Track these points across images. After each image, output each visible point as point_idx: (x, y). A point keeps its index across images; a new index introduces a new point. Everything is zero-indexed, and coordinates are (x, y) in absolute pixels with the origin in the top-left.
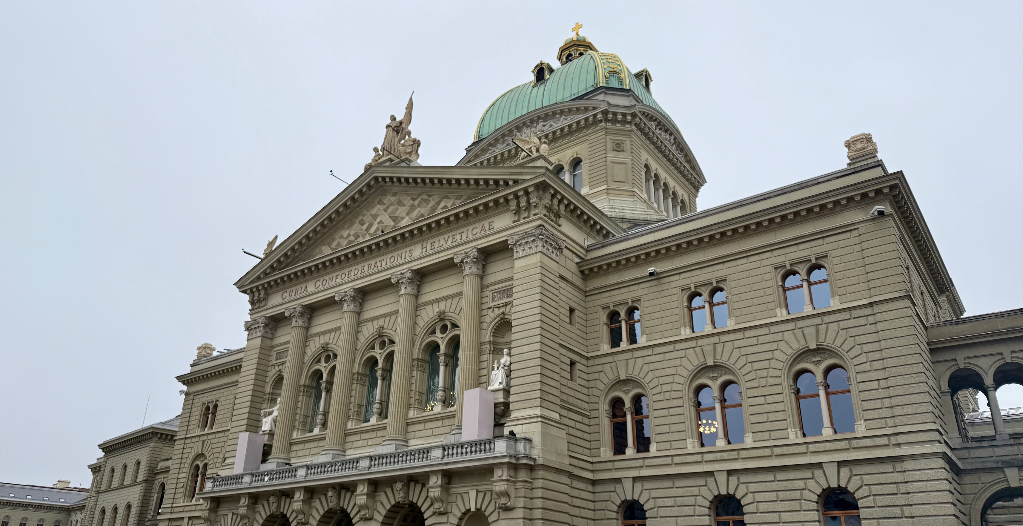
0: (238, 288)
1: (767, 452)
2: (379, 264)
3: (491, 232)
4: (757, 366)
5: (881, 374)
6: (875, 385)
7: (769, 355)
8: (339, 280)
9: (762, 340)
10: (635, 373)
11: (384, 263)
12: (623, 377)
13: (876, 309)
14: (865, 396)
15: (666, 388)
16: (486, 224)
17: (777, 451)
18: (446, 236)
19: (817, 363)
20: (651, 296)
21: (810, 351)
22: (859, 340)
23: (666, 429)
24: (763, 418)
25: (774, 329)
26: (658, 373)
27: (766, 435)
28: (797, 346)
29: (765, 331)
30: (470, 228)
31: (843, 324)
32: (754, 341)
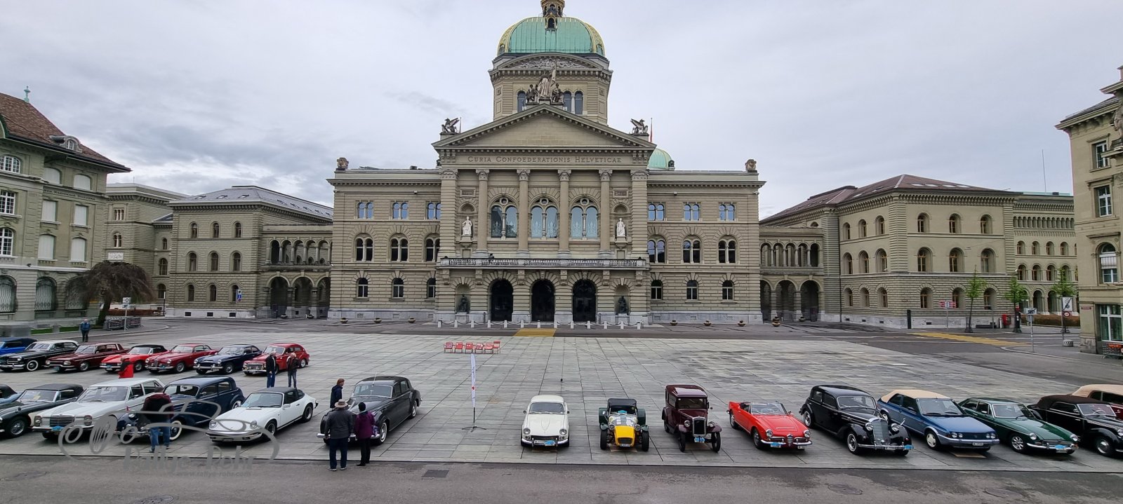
0: (433, 146)
1: (709, 267)
2: (546, 160)
3: (619, 163)
4: (709, 237)
5: (747, 247)
6: (745, 250)
7: (713, 234)
8: (516, 162)
9: (712, 228)
10: (662, 233)
11: (550, 160)
12: (657, 233)
13: (749, 225)
14: (741, 253)
15: (674, 240)
16: (616, 158)
17: (712, 267)
18: (592, 157)
19: (727, 239)
20: (670, 202)
21: (726, 235)
22: (743, 235)
23: (673, 256)
24: (708, 256)
25: (716, 225)
26: (672, 234)
27: (709, 262)
28: (723, 233)
29: (713, 225)
30: (607, 158)
31: (739, 228)
32: (708, 228)
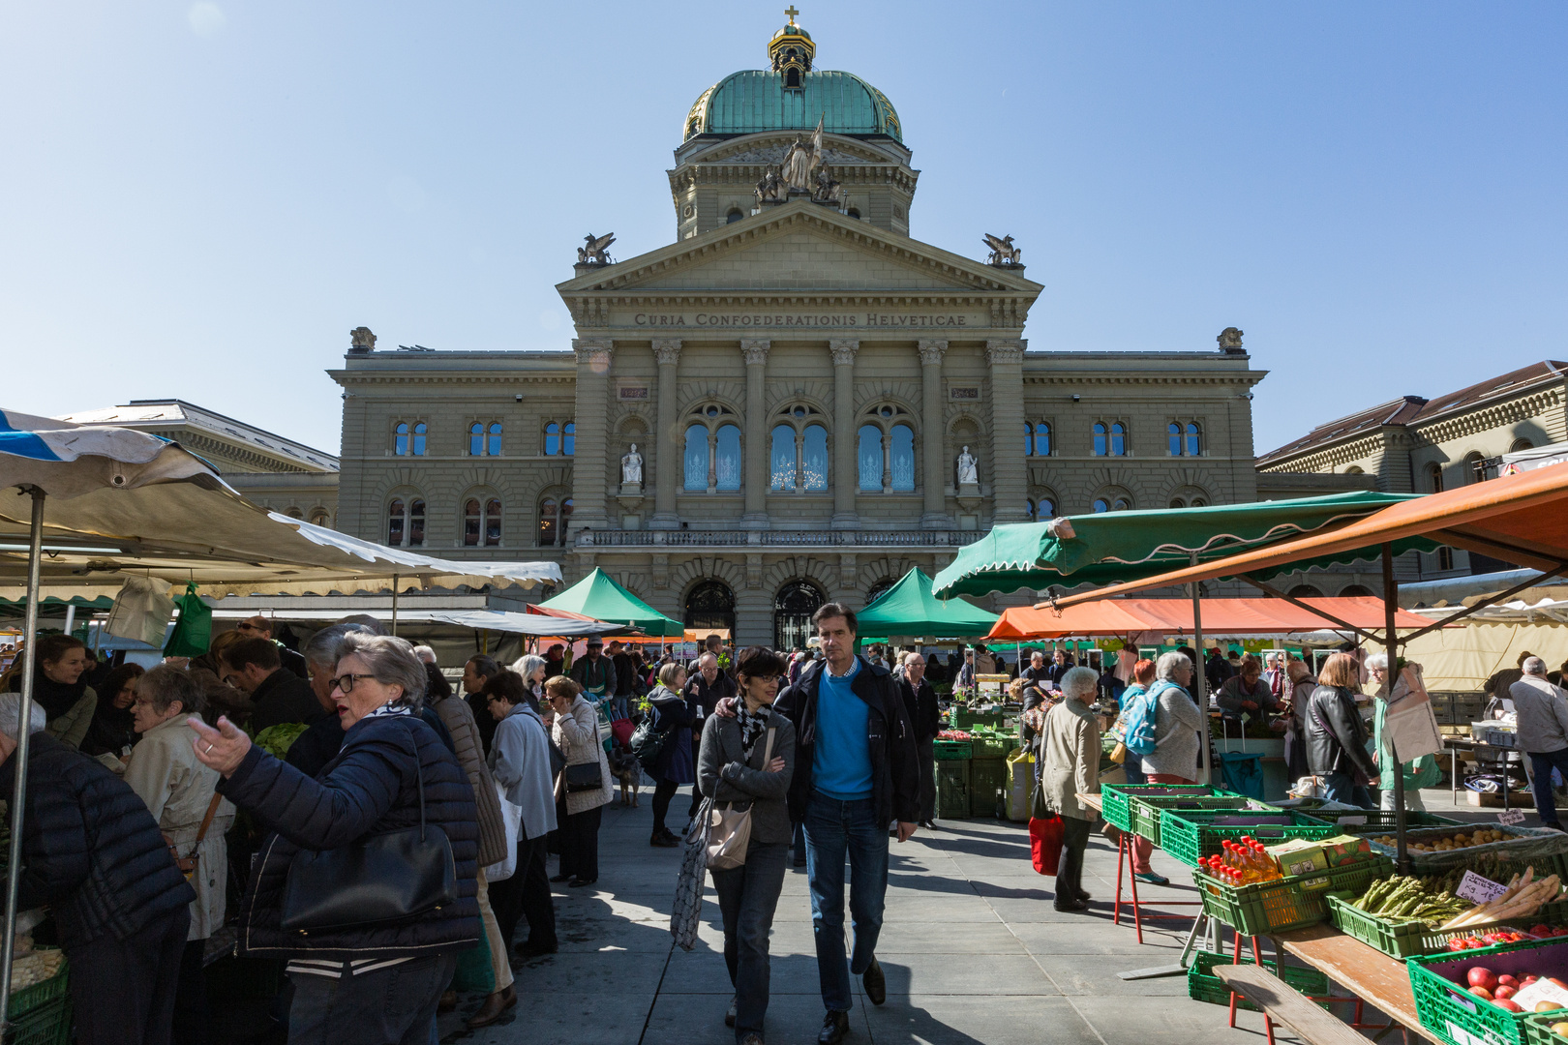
0: (560, 291)
3: (962, 327)
4: (1148, 491)
7: (1158, 484)
8: (740, 323)
9: (1155, 472)
10: (1049, 481)
11: (812, 320)
12: (1038, 483)
15: (1076, 497)
16: (956, 315)
18: (904, 313)
19: (1188, 496)
20: (1064, 417)
21: (1187, 487)
22: (1221, 485)
25: (1164, 464)
26: (1070, 484)
28: (1181, 482)
29: (1158, 464)
30: (936, 316)
31: (1211, 472)
32: (1147, 472)
